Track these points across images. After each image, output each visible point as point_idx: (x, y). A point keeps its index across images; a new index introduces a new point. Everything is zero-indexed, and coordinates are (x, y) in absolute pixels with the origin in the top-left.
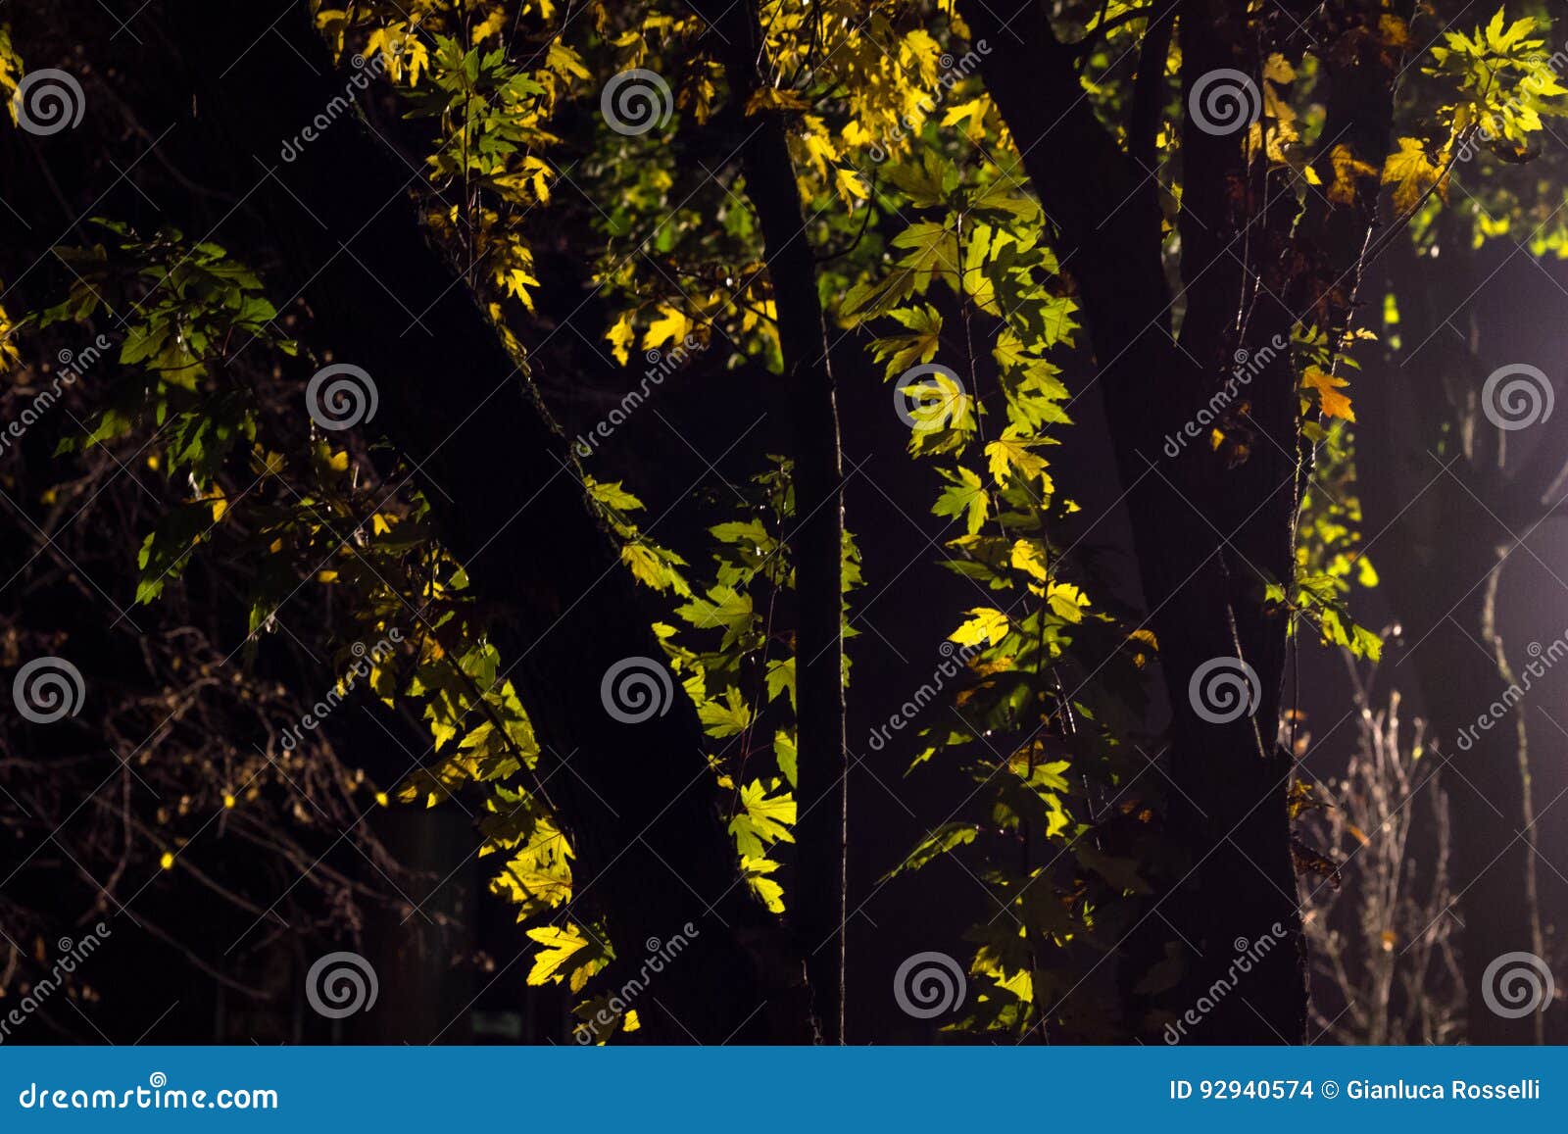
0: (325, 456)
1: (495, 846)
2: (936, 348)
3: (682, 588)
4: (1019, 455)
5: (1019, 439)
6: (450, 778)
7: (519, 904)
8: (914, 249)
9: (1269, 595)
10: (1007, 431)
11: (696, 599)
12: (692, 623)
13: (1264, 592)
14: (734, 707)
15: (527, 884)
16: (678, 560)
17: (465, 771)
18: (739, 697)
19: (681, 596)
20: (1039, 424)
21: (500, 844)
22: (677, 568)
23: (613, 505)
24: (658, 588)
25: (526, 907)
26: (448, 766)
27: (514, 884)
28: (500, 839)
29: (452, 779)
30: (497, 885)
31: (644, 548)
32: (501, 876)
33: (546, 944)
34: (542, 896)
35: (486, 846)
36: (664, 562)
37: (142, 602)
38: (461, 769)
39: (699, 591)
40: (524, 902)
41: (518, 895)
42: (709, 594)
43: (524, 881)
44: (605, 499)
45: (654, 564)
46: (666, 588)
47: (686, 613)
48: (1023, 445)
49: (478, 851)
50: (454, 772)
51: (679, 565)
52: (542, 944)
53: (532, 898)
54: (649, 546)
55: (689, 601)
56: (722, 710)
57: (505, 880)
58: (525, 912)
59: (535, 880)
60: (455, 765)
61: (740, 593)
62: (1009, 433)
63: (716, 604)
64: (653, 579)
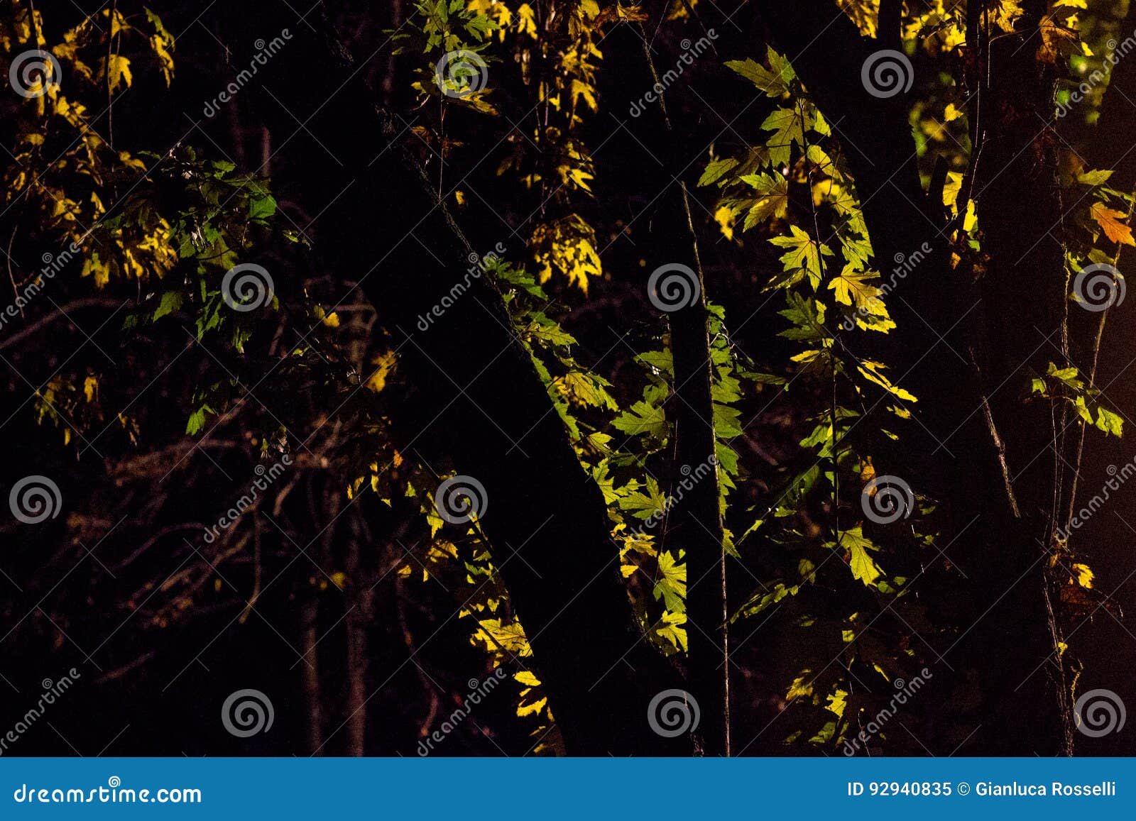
0: (320, 316)
1: (471, 610)
2: (786, 205)
3: (612, 405)
4: (856, 285)
5: (855, 274)
6: (436, 558)
7: (493, 653)
8: (775, 131)
9: (1035, 387)
10: (846, 268)
11: (624, 413)
12: (623, 431)
13: (1031, 385)
14: (654, 495)
15: (497, 638)
16: (606, 383)
17: (447, 553)
18: (657, 487)
19: (611, 410)
20: (866, 259)
21: (475, 608)
22: (606, 388)
23: (554, 342)
24: (596, 405)
25: (499, 655)
26: (433, 549)
27: (487, 638)
28: (475, 605)
29: (438, 558)
30: (475, 640)
31: (581, 374)
32: (477, 632)
33: (527, 684)
34: (509, 646)
35: (464, 610)
36: (596, 384)
37: (191, 433)
38: (444, 551)
39: (624, 406)
40: (497, 652)
41: (491, 647)
42: (632, 408)
43: (494, 635)
44: (549, 338)
45: (589, 386)
46: (603, 406)
47: (619, 424)
48: (860, 278)
49: (458, 614)
50: (439, 553)
51: (607, 386)
52: (524, 684)
53: (502, 649)
54: (584, 372)
55: (620, 415)
56: (644, 497)
57: (480, 635)
58: (499, 659)
59: (502, 634)
60: (438, 548)
61: (655, 407)
62: (847, 270)
63: (638, 416)
64: (591, 398)
